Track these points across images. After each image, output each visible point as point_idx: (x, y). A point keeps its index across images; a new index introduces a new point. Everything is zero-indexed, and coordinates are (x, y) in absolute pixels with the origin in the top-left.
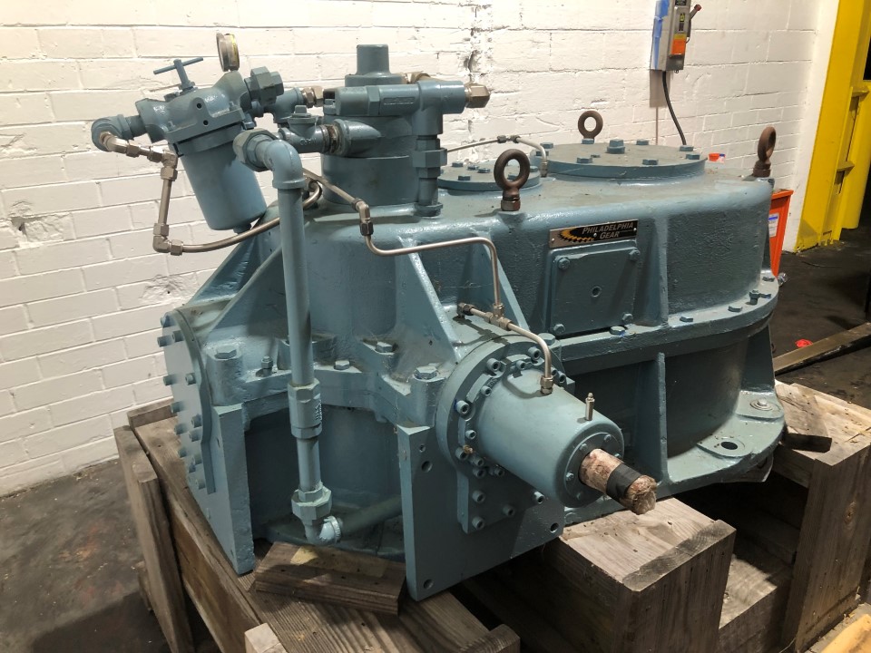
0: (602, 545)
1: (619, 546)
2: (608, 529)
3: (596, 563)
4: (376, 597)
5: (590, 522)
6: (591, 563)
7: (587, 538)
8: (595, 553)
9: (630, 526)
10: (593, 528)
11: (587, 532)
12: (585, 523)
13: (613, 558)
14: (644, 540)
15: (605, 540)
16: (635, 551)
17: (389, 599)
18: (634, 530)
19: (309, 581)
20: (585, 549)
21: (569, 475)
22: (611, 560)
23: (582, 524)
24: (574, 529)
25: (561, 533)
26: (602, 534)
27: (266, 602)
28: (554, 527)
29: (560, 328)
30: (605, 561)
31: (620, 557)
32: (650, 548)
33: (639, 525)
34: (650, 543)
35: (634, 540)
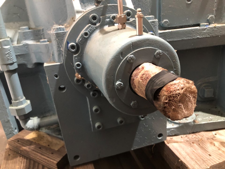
0: (189, 149)
1: (200, 151)
2: (195, 140)
3: (182, 159)
4: (48, 161)
5: (185, 136)
6: (179, 159)
7: (181, 144)
8: (183, 153)
9: (209, 140)
10: (186, 139)
11: (182, 140)
12: (182, 136)
13: (193, 157)
14: (217, 149)
15: (192, 146)
16: (210, 155)
17: (53, 162)
18: (211, 143)
19: (24, 148)
20: (177, 150)
21: (118, 83)
22: (192, 159)
23: (180, 136)
24: (175, 138)
25: (166, 139)
26: (190, 143)
27: (9, 155)
28: (160, 135)
29: (166, 22)
30: (188, 158)
31: (198, 158)
32: (220, 155)
33: (215, 140)
34: (220, 152)
35: (210, 148)
